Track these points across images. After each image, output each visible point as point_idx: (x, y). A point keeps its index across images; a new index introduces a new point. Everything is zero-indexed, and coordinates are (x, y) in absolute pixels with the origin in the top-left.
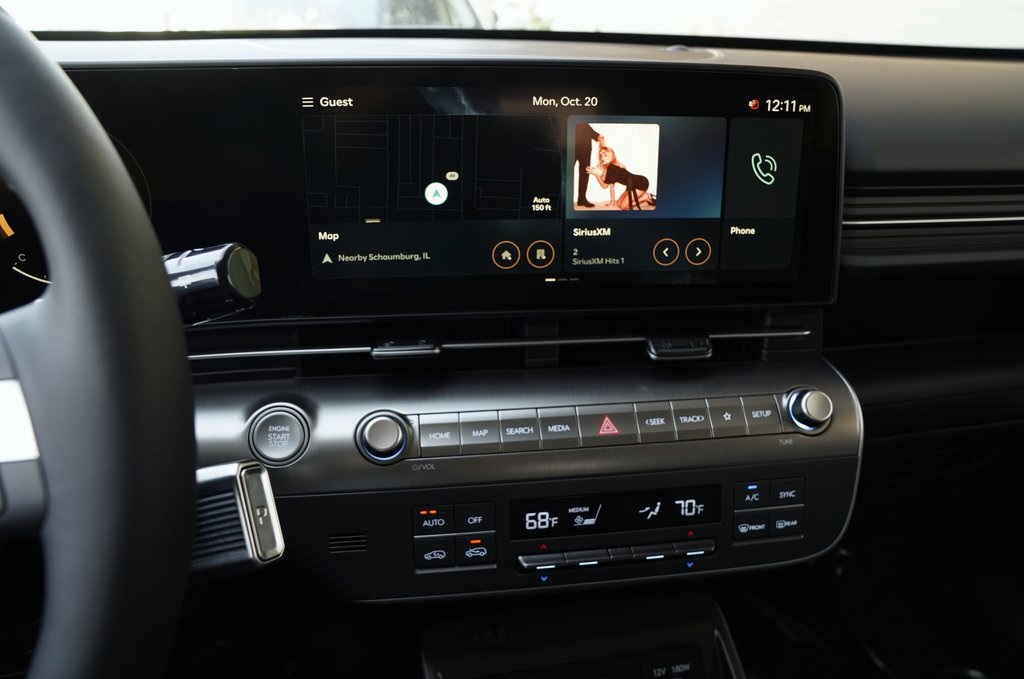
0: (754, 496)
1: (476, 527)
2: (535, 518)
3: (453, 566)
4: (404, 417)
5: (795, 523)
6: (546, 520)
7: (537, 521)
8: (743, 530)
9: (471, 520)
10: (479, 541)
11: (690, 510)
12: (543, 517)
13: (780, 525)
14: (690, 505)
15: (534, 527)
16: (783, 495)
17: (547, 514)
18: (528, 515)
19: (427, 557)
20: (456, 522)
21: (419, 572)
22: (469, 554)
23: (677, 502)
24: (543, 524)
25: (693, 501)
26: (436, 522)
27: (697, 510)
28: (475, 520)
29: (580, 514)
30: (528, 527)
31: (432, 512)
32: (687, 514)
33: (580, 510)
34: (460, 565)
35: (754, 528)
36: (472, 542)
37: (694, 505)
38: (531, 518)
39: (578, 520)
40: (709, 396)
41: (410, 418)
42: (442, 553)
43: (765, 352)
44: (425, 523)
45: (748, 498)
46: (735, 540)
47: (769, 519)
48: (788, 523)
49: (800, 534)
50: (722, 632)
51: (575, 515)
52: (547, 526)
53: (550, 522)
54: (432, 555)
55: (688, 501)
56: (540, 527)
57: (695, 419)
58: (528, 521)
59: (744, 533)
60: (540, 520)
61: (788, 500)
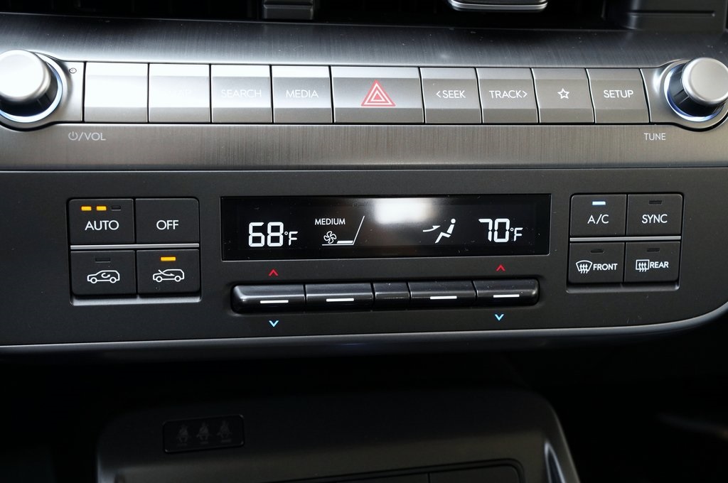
0: (601, 217)
1: (168, 236)
2: (263, 230)
3: (133, 296)
4: (60, 63)
5: (666, 265)
6: (280, 234)
7: (266, 235)
8: (583, 269)
9: (162, 225)
10: (173, 259)
11: (501, 235)
12: (275, 229)
13: (642, 266)
14: (502, 226)
15: (262, 244)
16: (647, 219)
17: (281, 225)
18: (252, 225)
19: (92, 279)
20: (137, 228)
21: (77, 303)
22: (158, 277)
23: (482, 221)
24: (275, 239)
25: (507, 221)
26: (106, 224)
27: (512, 234)
28: (167, 225)
29: (331, 227)
30: (251, 244)
31: (101, 208)
32: (497, 240)
33: (332, 221)
34: (144, 296)
35: (600, 267)
36: (163, 259)
37: (508, 227)
38: (256, 229)
39: (330, 238)
40: (534, 66)
41: (69, 66)
42: (114, 275)
43: (634, 17)
44: (89, 225)
45: (591, 219)
46: (570, 284)
47: (626, 256)
48: (654, 265)
49: (673, 283)
50: (556, 446)
51: (324, 229)
52: (280, 244)
53: (286, 238)
54: (99, 277)
55: (498, 221)
56: (270, 244)
57: (513, 94)
58: (252, 234)
59: (584, 275)
60: (271, 234)
61: (654, 229)
